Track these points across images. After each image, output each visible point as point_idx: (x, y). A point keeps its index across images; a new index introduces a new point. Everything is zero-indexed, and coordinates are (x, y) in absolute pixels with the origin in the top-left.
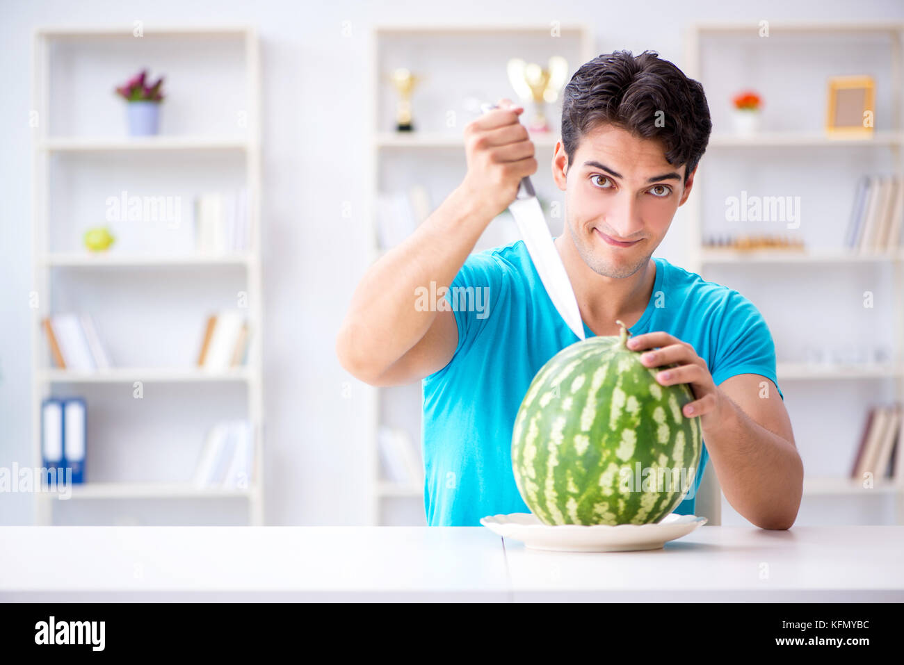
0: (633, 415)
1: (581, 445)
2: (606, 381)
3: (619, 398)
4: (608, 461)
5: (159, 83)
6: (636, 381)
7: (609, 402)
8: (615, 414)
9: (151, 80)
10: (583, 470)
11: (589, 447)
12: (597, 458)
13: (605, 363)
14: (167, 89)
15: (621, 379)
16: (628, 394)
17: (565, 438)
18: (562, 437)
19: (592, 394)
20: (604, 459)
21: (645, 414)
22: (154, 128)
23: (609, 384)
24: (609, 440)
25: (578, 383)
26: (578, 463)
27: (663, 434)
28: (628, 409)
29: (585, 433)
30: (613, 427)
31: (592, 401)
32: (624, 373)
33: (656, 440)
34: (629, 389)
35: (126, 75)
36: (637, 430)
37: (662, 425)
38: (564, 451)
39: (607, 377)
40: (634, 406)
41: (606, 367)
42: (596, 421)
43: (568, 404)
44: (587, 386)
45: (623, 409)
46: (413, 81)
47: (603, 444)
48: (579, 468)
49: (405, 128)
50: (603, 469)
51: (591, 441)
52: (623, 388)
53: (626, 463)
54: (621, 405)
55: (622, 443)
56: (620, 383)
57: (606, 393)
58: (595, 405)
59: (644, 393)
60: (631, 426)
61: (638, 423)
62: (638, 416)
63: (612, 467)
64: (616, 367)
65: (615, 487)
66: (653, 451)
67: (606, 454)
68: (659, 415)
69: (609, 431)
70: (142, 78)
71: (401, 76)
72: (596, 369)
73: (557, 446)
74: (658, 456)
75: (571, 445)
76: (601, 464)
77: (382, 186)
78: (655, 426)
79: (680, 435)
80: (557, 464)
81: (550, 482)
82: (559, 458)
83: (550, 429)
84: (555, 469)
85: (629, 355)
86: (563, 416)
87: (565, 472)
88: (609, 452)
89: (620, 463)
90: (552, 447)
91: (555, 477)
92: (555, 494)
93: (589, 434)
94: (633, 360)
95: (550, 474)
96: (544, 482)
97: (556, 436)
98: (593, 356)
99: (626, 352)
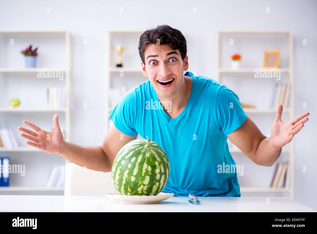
0: (149, 172)
1: (133, 179)
2: (142, 160)
3: (145, 166)
4: (141, 184)
5: (36, 49)
6: (151, 160)
7: (142, 167)
8: (144, 171)
9: (33, 48)
10: (133, 186)
11: (135, 180)
12: (138, 183)
13: (142, 153)
14: (39, 52)
15: (146, 160)
16: (148, 165)
17: (128, 176)
19: (137, 164)
20: (139, 184)
21: (153, 171)
22: (34, 65)
23: (143, 161)
24: (142, 179)
25: (133, 159)
26: (131, 184)
27: (158, 177)
28: (148, 170)
29: (134, 176)
30: (143, 175)
31: (137, 166)
32: (147, 157)
33: (156, 179)
34: (149, 164)
35: (25, 47)
36: (150, 176)
37: (158, 174)
38: (127, 180)
39: (142, 158)
40: (150, 169)
41: (142, 155)
42: (138, 172)
43: (130, 166)
44: (136, 161)
45: (146, 170)
46: (122, 50)
47: (140, 180)
48: (132, 185)
49: (120, 66)
50: (139, 186)
51: (136, 178)
52: (147, 163)
53: (146, 185)
54: (146, 168)
55: (145, 180)
56: (146, 161)
57: (141, 164)
58: (138, 168)
59: (153, 165)
60: (148, 175)
61: (151, 174)
62: (151, 172)
63: (142, 186)
64: (145, 155)
66: (154, 182)
67: (140, 182)
68: (157, 171)
70: (30, 47)
71: (118, 48)
72: (139, 156)
73: (126, 178)
75: (130, 179)
76: (138, 185)
77: (112, 86)
78: (156, 175)
79: (163, 176)
80: (125, 183)
81: (123, 187)
82: (126, 181)
83: (124, 172)
84: (124, 184)
85: (150, 150)
86: (128, 169)
87: (128, 186)
88: (141, 182)
89: (144, 185)
90: (124, 178)
91: (124, 186)
92: (124, 190)
93: (136, 176)
94: (150, 153)
95: (123, 185)
96: (121, 186)
97: (126, 175)
98: (138, 150)
99: (149, 148)
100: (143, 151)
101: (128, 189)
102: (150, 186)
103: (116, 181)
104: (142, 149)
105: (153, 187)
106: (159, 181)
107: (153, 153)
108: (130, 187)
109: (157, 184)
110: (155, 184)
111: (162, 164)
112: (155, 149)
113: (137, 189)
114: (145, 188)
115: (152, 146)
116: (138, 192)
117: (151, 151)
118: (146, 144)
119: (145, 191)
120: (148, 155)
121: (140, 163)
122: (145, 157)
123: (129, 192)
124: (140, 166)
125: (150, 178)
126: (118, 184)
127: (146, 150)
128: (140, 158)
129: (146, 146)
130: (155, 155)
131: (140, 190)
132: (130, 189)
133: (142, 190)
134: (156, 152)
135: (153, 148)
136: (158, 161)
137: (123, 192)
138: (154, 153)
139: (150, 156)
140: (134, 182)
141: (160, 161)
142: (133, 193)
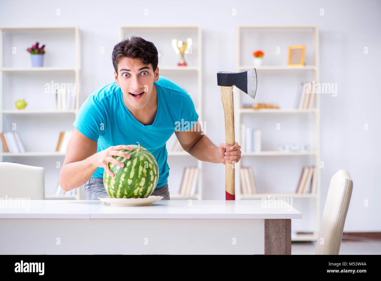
0: (145, 174)
1: (130, 182)
3: (141, 168)
4: (137, 186)
6: (145, 163)
7: (138, 170)
8: (140, 173)
10: (130, 189)
11: (132, 183)
12: (134, 186)
13: (136, 157)
15: (141, 163)
17: (125, 180)
18: (124, 179)
19: (133, 167)
20: (136, 186)
21: (148, 173)
23: (138, 164)
25: (129, 164)
26: (128, 187)
27: (152, 178)
28: (144, 172)
30: (139, 177)
31: (133, 169)
32: (142, 161)
33: (150, 180)
38: (124, 183)
39: (137, 162)
40: (145, 171)
41: (136, 159)
42: (134, 175)
43: (126, 170)
44: (132, 164)
45: (142, 172)
47: (136, 182)
50: (135, 189)
51: (132, 181)
52: (142, 166)
53: (142, 187)
54: (142, 171)
55: (141, 182)
56: (141, 164)
57: (137, 167)
58: (134, 171)
60: (144, 177)
61: (146, 176)
63: (138, 188)
64: (140, 159)
65: (138, 193)
66: (149, 183)
68: (151, 173)
69: (138, 178)
72: (134, 160)
73: (122, 182)
74: (150, 184)
75: (127, 182)
76: (135, 187)
78: (150, 176)
79: (156, 177)
80: (122, 186)
81: (119, 191)
82: (123, 185)
83: (120, 176)
84: (121, 188)
85: (142, 154)
86: (124, 173)
87: (124, 189)
88: (137, 184)
89: (140, 187)
90: (121, 182)
91: (121, 190)
92: (120, 194)
93: (132, 179)
94: (143, 156)
95: (119, 189)
96: (117, 190)
97: (122, 179)
98: (132, 154)
99: (141, 153)
100: (137, 155)
101: (124, 192)
102: (145, 187)
103: (111, 186)
104: (135, 153)
105: (148, 189)
106: (153, 182)
107: (145, 156)
108: (126, 190)
109: (152, 185)
110: (150, 185)
111: (154, 166)
112: (147, 153)
113: (133, 192)
114: (141, 190)
115: (143, 150)
116: (134, 194)
117: (144, 155)
118: (138, 149)
119: (141, 192)
120: (141, 158)
121: (135, 166)
122: (139, 161)
123: (126, 195)
124: (136, 169)
125: (146, 180)
126: (113, 188)
127: (139, 154)
128: (135, 162)
129: (138, 150)
130: (148, 157)
131: (136, 192)
132: (127, 192)
133: (138, 192)
134: (148, 155)
135: (144, 152)
136: (151, 164)
137: (118, 196)
138: (147, 156)
139: (144, 159)
140: (131, 184)
141: (153, 163)
142: (129, 196)
